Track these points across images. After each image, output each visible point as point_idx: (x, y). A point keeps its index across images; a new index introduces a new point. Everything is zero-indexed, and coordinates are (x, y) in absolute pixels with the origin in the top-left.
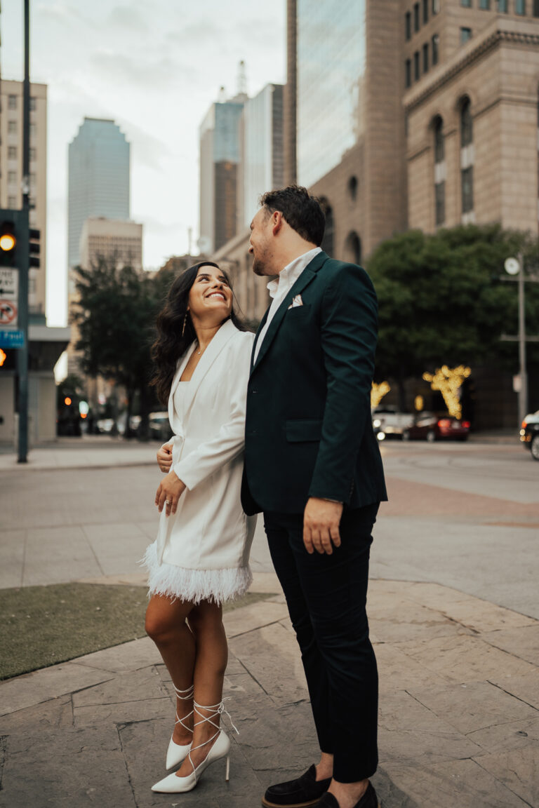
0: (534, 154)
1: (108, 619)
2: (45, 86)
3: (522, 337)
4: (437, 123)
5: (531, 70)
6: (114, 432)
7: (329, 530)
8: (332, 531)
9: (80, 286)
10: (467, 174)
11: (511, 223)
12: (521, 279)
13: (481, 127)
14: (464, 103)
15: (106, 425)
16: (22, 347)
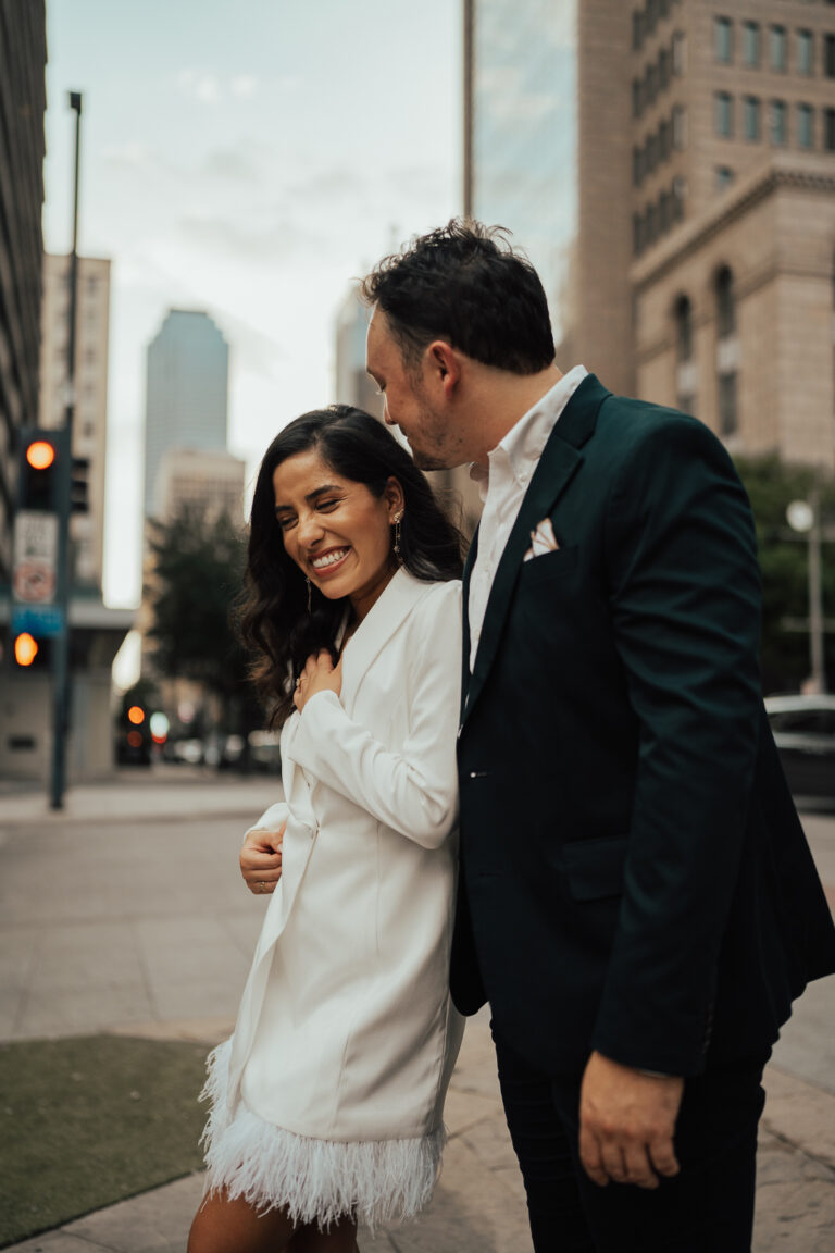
0: (826, 350)
1: (149, 1120)
2: (107, 263)
3: (816, 624)
4: (682, 306)
5: (822, 226)
6: (202, 762)
7: (647, 1148)
8: (655, 1153)
9: (154, 548)
10: (728, 382)
11: (797, 452)
12: (814, 538)
13: (749, 311)
14: (723, 278)
15: (190, 750)
16: (59, 635)
